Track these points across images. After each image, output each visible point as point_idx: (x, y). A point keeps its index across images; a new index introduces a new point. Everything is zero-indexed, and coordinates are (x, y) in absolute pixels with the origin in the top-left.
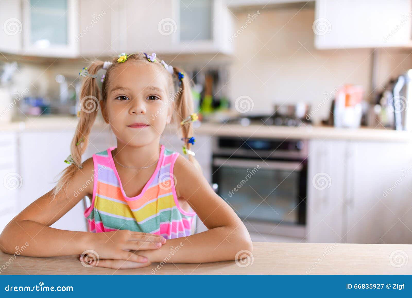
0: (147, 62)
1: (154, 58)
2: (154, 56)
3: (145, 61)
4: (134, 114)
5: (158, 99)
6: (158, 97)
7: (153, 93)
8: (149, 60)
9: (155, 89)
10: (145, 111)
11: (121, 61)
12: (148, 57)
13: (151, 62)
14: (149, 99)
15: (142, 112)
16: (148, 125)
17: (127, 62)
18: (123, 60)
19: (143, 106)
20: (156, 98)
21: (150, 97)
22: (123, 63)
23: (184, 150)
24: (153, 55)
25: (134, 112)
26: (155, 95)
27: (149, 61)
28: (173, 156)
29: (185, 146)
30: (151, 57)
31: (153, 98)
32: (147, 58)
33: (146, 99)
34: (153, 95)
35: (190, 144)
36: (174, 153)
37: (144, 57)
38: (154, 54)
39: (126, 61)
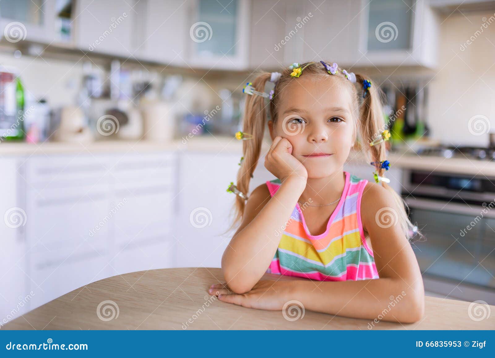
0: (328, 75)
1: (335, 69)
2: (336, 66)
3: (325, 75)
4: (313, 142)
5: (342, 120)
6: (342, 119)
7: (336, 114)
8: (329, 72)
9: (339, 109)
10: (327, 138)
11: (295, 75)
12: (328, 69)
13: (332, 74)
14: (331, 121)
15: (323, 140)
16: (330, 155)
17: (303, 76)
18: (298, 74)
19: (324, 131)
20: (339, 120)
21: (331, 119)
22: (297, 78)
23: (376, 178)
24: (334, 66)
25: (313, 140)
26: (338, 117)
27: (329, 74)
28: (360, 184)
29: (377, 173)
30: (332, 69)
31: (335, 120)
32: (326, 70)
33: (328, 122)
34: (336, 117)
35: (384, 170)
36: (361, 181)
37: (323, 69)
38: (335, 64)
39: (300, 75)
